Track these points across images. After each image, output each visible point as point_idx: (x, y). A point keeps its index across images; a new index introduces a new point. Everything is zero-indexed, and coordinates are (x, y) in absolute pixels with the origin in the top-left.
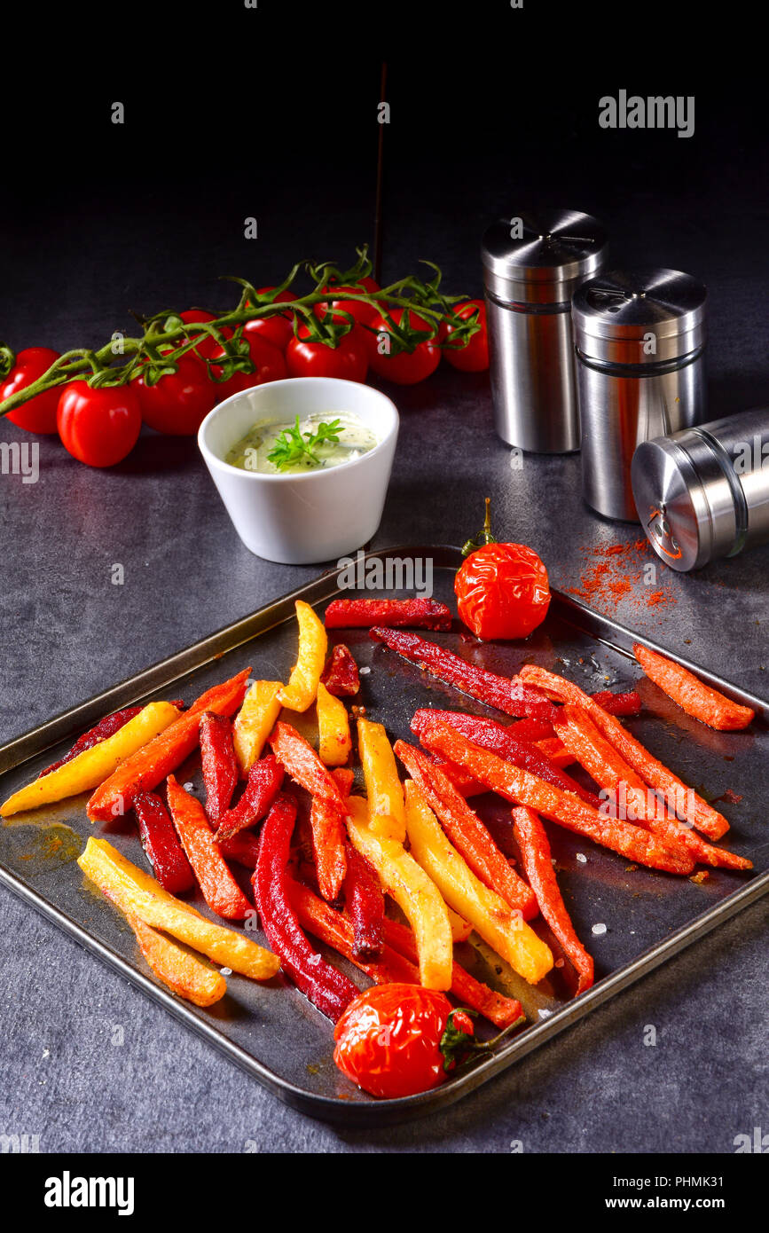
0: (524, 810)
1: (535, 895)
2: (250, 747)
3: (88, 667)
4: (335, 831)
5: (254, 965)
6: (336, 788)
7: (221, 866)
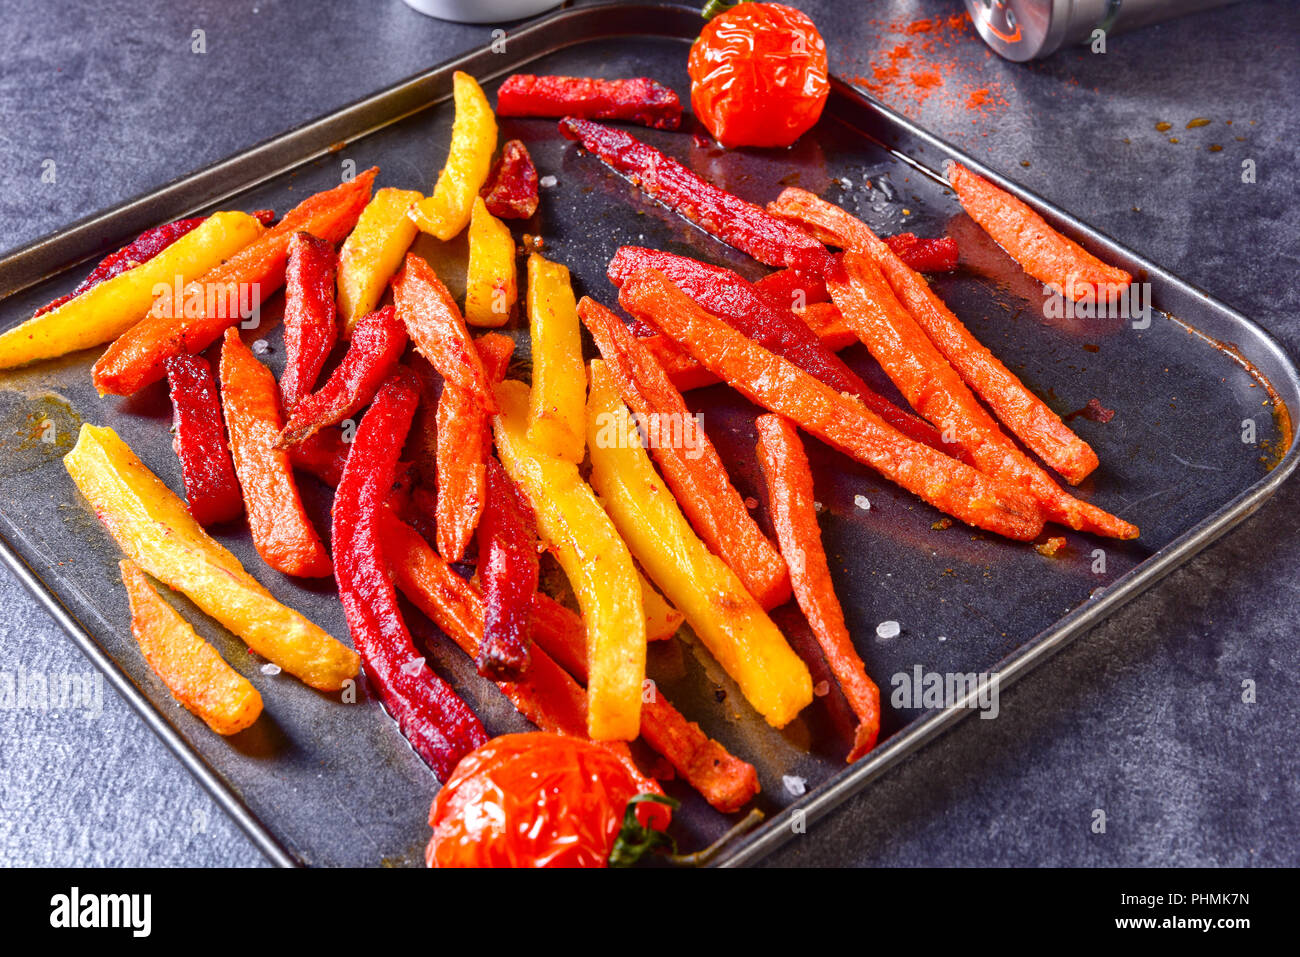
0: (776, 420)
1: (787, 569)
2: (359, 290)
3: (146, 152)
4: (473, 438)
5: (316, 666)
6: (480, 369)
7: (285, 485)
